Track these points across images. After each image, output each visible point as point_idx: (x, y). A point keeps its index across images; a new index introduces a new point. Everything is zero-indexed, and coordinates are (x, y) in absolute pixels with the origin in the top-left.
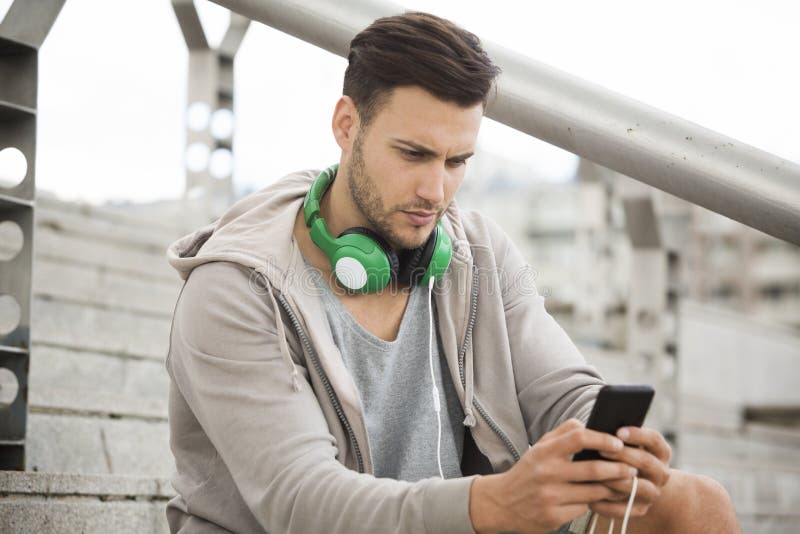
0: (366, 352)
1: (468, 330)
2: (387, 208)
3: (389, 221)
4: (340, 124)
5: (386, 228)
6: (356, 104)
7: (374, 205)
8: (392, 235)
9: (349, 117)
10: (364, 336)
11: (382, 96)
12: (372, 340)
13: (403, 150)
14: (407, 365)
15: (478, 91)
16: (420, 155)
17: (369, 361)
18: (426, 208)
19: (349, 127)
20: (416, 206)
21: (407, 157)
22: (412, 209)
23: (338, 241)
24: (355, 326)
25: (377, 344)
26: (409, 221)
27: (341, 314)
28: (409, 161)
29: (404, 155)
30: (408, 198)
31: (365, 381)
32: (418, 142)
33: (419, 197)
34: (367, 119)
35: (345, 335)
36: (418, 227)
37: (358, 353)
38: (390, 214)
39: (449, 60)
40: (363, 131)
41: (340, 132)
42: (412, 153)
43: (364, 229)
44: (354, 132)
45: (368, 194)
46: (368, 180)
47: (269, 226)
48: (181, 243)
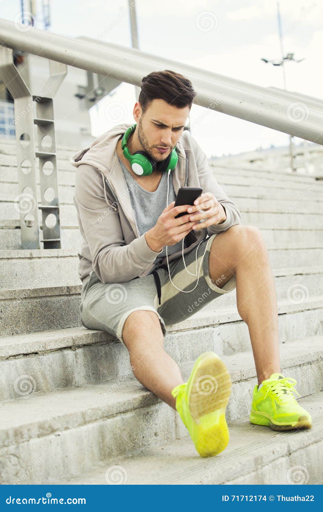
0: (144, 197)
1: (185, 184)
2: (150, 146)
3: (151, 151)
4: (136, 112)
5: (150, 153)
6: (141, 105)
7: (146, 144)
8: (152, 156)
9: (138, 110)
10: (143, 191)
11: (149, 103)
12: (146, 192)
13: (155, 124)
14: (162, 199)
15: (184, 102)
16: (162, 126)
17: (145, 200)
18: (165, 146)
19: (139, 113)
20: (160, 145)
21: (157, 127)
22: (159, 147)
23: (133, 157)
24: (139, 187)
25: (148, 193)
26: (159, 151)
27: (134, 183)
28: (158, 128)
29: (155, 126)
30: (157, 143)
31: (144, 206)
32: (161, 121)
33: (161, 142)
34: (144, 111)
35: (135, 191)
36: (162, 153)
37: (140, 197)
38: (151, 148)
39: (174, 89)
40: (142, 115)
41: (135, 115)
42: (159, 125)
43: (142, 151)
44: (140, 115)
45: (144, 140)
46: (143, 135)
47: (106, 149)
48: (76, 155)
